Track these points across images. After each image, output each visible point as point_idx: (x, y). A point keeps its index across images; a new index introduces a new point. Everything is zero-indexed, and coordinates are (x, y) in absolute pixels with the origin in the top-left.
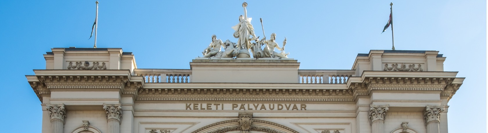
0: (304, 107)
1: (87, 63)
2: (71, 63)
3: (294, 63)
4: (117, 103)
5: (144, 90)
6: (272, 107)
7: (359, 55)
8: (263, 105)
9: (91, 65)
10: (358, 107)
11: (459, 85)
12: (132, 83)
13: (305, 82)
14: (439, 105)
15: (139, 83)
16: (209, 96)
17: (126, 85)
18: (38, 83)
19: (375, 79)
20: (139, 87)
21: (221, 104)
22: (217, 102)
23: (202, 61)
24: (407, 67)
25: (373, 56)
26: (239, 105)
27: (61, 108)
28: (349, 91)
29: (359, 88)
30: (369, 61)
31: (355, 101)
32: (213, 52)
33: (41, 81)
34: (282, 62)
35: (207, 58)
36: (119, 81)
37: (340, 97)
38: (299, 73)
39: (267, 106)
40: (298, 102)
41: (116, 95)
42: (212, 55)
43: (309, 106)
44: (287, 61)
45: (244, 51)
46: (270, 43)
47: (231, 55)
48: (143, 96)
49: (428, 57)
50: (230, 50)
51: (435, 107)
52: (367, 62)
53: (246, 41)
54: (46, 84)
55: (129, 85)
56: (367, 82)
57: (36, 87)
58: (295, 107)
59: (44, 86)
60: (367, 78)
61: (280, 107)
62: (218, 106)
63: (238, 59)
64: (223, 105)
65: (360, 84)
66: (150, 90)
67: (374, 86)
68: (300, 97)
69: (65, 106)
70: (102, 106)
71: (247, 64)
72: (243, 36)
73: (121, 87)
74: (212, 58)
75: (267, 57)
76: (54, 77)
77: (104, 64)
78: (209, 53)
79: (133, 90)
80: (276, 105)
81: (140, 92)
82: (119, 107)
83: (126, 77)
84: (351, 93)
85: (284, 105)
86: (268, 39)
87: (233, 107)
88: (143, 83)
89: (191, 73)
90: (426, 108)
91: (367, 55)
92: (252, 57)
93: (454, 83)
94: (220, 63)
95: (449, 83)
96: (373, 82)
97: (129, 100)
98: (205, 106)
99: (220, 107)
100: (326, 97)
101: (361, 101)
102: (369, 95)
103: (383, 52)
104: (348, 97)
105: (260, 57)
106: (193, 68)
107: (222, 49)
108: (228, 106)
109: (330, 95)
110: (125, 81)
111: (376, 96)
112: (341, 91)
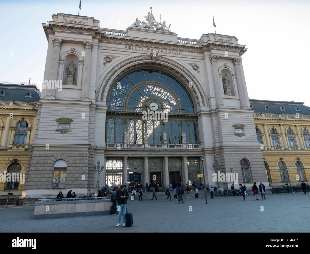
0: (180, 53)
1: (75, 22)
2: (67, 20)
3: (175, 35)
4: (91, 41)
5: (105, 37)
6: (166, 51)
7: (203, 34)
8: (162, 50)
9: (77, 23)
10: (205, 55)
11: (246, 51)
12: (99, 33)
13: (180, 42)
14: (239, 57)
15: (103, 34)
16: (136, 44)
17: (96, 33)
18: (48, 28)
19: (213, 44)
20: (102, 35)
21: (142, 48)
22: (140, 47)
23: (132, 28)
24: (224, 41)
25: (210, 35)
26: (151, 49)
27: (60, 40)
28: (201, 48)
29: (205, 47)
30: (208, 37)
31: (203, 53)
32: (137, 25)
33: (51, 27)
34: (169, 33)
35: (135, 27)
36: (93, 31)
37: (196, 50)
38: (177, 38)
39: (164, 50)
40: (178, 50)
41: (91, 37)
42: (136, 26)
43: (183, 53)
44: (172, 33)
45: (151, 26)
46: (163, 25)
47: (146, 27)
48: (104, 40)
49: (232, 38)
50: (145, 25)
51: (237, 58)
52: (207, 38)
53: (152, 23)
54: (53, 28)
55: (97, 34)
56: (209, 45)
57: (46, 29)
58: (176, 53)
59: (52, 29)
60: (209, 44)
61: (170, 52)
62: (141, 48)
63: (149, 29)
64: (143, 48)
65: (206, 46)
66: (108, 37)
67: (212, 47)
68: (179, 48)
69: (62, 40)
70: (83, 42)
71: (153, 32)
72: (151, 21)
73: (93, 34)
74: (137, 27)
75: (162, 30)
76: (58, 26)
77: (84, 23)
78: (135, 25)
79: (99, 36)
80: (168, 51)
81: (102, 38)
82: (92, 43)
83: (97, 30)
84: (201, 49)
85: (171, 51)
86: (162, 23)
87: (148, 50)
88: (105, 34)
89: (127, 33)
90: (234, 58)
91: (207, 35)
92: (155, 29)
93: (244, 49)
94: (141, 30)
95: (242, 49)
96: (212, 45)
97: (97, 41)
98: (134, 47)
99: (141, 49)
100: (190, 50)
101: (206, 53)
102: (209, 51)
103: (214, 34)
104: (200, 50)
105: (159, 30)
106: (128, 31)
107: (141, 25)
108: (145, 49)
109: (192, 49)
110: (96, 32)
111: (213, 51)
112: (197, 48)
